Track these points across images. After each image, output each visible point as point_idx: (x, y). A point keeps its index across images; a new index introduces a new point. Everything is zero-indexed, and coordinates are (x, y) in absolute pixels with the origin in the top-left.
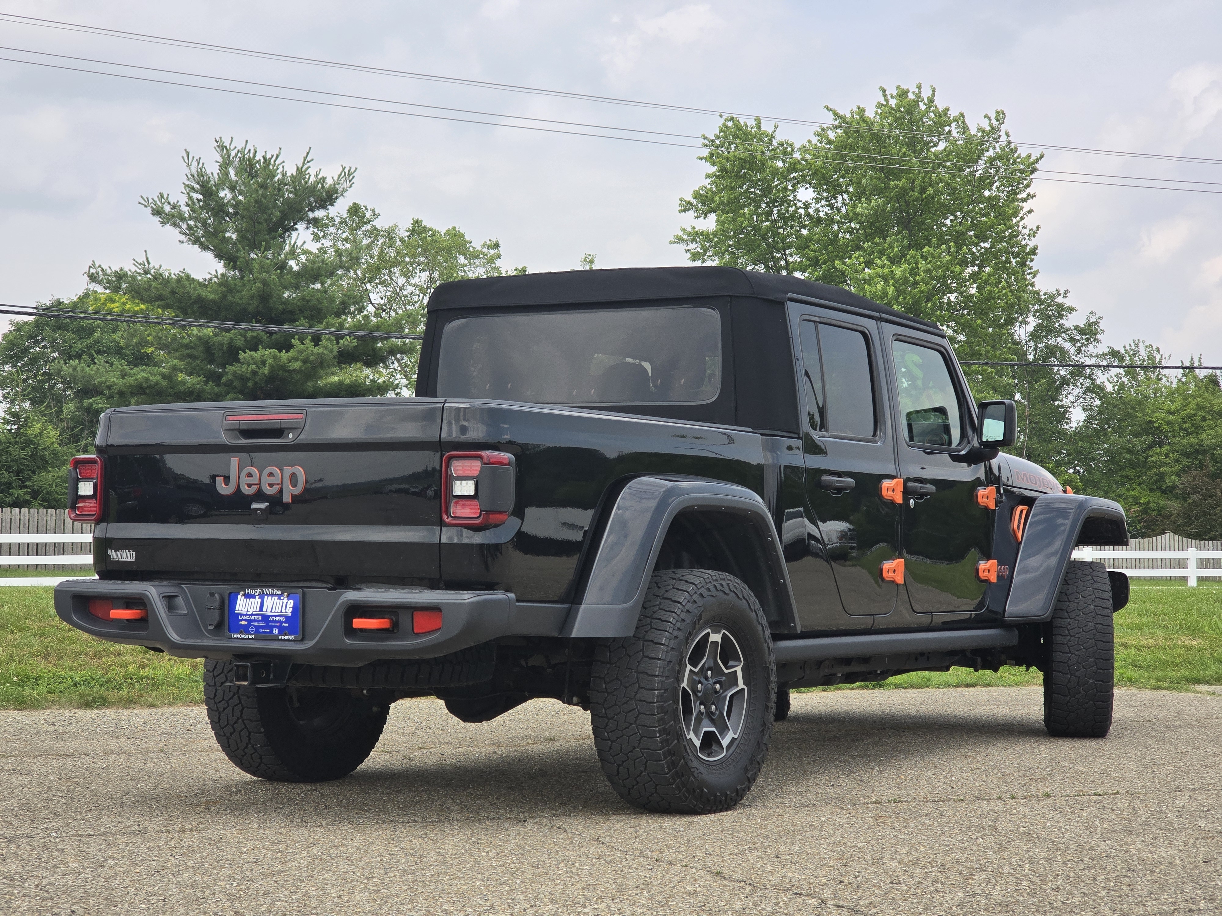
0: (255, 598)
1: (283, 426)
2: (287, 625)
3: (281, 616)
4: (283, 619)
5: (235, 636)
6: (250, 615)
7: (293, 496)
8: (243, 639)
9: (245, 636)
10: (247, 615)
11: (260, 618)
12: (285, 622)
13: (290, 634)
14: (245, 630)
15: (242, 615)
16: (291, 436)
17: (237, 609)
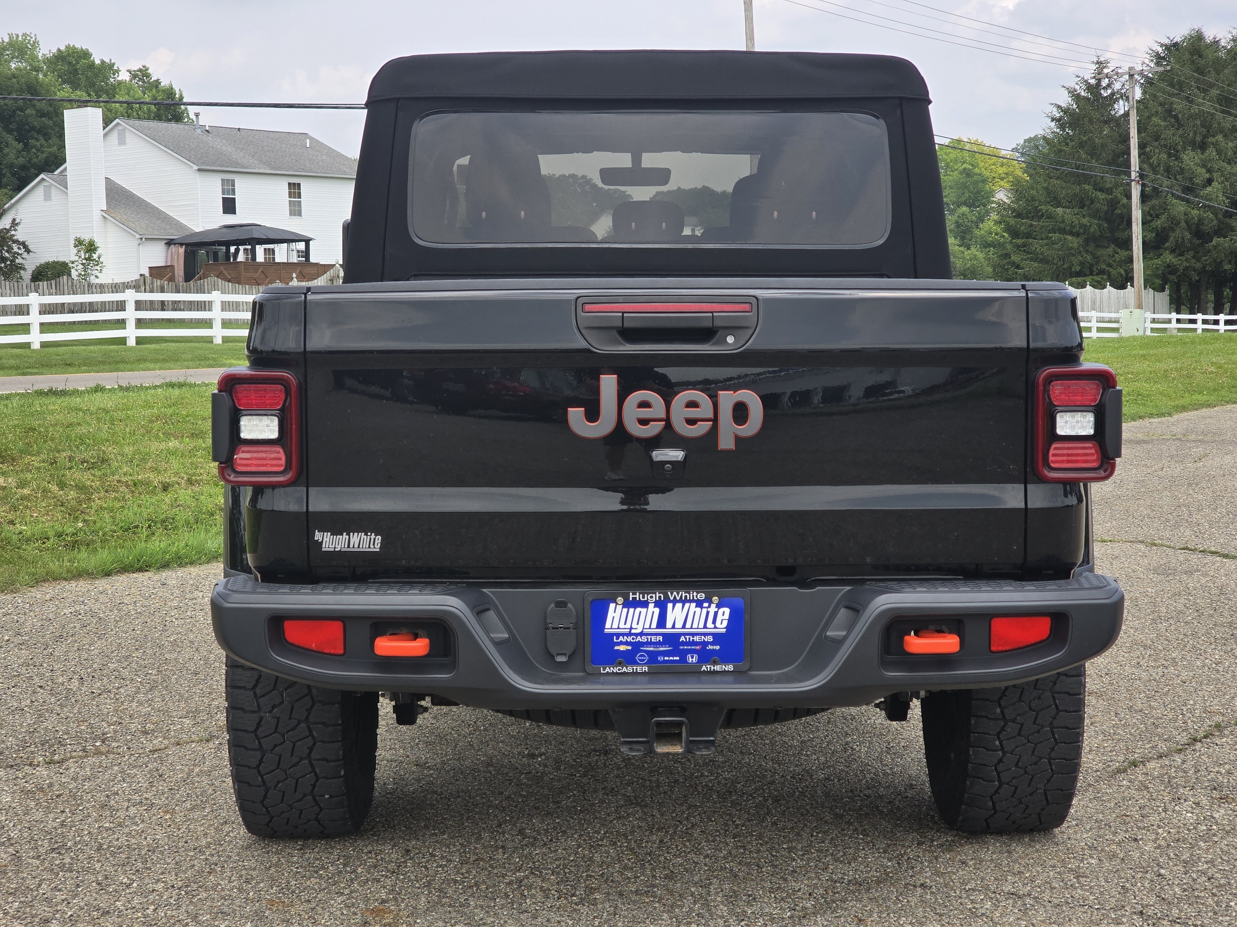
0: (647, 607)
1: (718, 323)
2: (718, 647)
3: (705, 635)
4: (710, 639)
5: (607, 670)
6: (636, 635)
7: (738, 439)
8: (624, 673)
9: (630, 669)
10: (629, 634)
11: (660, 638)
12: (712, 644)
13: (725, 661)
14: (629, 658)
15: (618, 635)
16: (730, 339)
17: (608, 625)
